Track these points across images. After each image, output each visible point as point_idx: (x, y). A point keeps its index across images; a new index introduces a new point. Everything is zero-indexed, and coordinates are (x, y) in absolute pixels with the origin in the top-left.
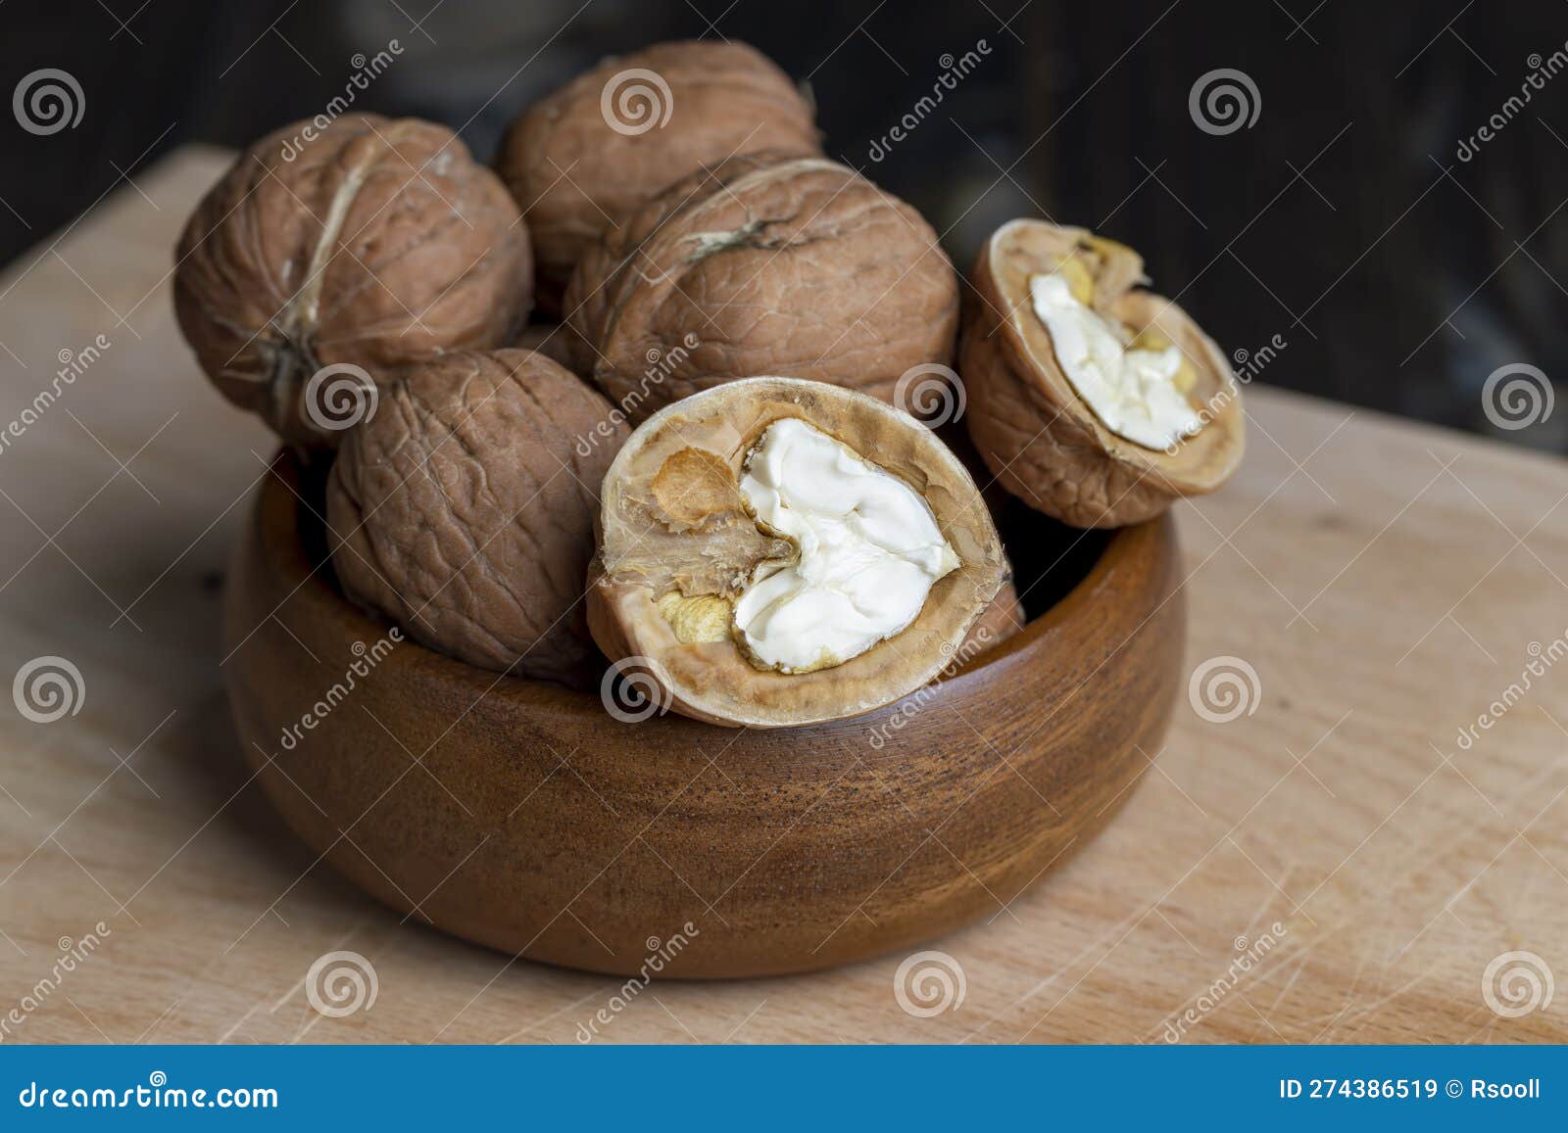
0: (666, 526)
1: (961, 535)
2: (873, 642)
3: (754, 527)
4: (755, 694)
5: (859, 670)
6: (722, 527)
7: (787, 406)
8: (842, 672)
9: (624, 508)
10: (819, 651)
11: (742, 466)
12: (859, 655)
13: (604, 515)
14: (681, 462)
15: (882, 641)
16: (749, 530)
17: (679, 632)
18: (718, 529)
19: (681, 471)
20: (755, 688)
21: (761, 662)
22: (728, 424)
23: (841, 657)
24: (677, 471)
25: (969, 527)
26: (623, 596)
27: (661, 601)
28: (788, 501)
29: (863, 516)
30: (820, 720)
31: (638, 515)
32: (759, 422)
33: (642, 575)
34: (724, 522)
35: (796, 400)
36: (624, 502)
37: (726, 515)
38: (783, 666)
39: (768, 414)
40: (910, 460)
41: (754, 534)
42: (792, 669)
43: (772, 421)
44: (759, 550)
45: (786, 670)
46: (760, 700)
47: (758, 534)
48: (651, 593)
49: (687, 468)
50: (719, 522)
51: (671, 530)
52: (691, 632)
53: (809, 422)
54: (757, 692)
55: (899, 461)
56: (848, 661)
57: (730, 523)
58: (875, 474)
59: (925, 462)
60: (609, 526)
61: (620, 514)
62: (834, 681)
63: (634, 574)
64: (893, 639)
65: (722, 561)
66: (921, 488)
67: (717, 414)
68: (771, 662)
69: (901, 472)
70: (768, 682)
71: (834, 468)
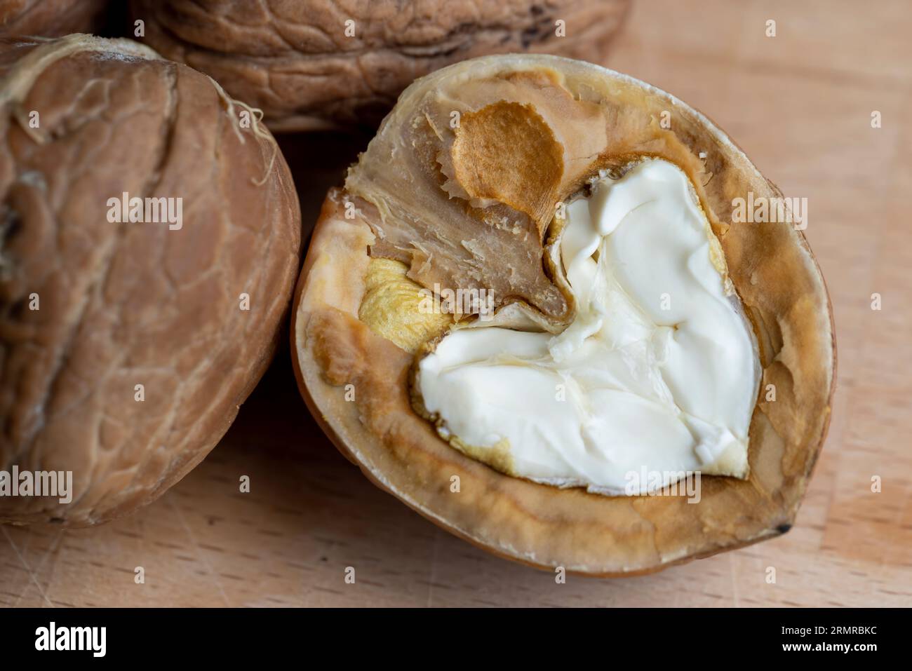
0: (443, 179)
1: (771, 444)
2: (570, 482)
3: (540, 255)
4: (389, 432)
5: (529, 498)
6: (505, 228)
7: (686, 152)
8: (507, 485)
9: (415, 126)
10: (497, 438)
11: (584, 183)
12: (543, 485)
13: (388, 120)
14: (514, 120)
15: (583, 489)
16: (533, 254)
17: (366, 306)
18: (498, 226)
19: (506, 132)
20: (395, 425)
21: (420, 399)
22: (601, 124)
23: (518, 467)
24: (502, 127)
25: (786, 441)
26: (337, 219)
27: (377, 261)
28: (603, 256)
29: (675, 338)
30: (443, 520)
31: (425, 145)
32: (640, 148)
33: (379, 216)
34: (511, 224)
35: (702, 155)
36: (418, 119)
37: (519, 218)
38: (444, 423)
39: (659, 146)
40: (778, 316)
41: (535, 261)
42: (452, 436)
43: (652, 156)
44: (527, 286)
45: (444, 432)
46: (390, 445)
47: (539, 265)
48: (370, 239)
49: (516, 132)
50: (505, 220)
51: (444, 187)
52: (379, 314)
53: (696, 187)
54: (393, 432)
55: (766, 311)
56: (525, 480)
57: (516, 231)
58: (727, 303)
59: (792, 329)
60: (383, 133)
61: (405, 129)
62: (492, 489)
63: (371, 209)
64: (598, 496)
65: (479, 269)
66: (768, 358)
67: (599, 103)
68: (430, 406)
69: (760, 324)
70: (412, 429)
71: (682, 260)
